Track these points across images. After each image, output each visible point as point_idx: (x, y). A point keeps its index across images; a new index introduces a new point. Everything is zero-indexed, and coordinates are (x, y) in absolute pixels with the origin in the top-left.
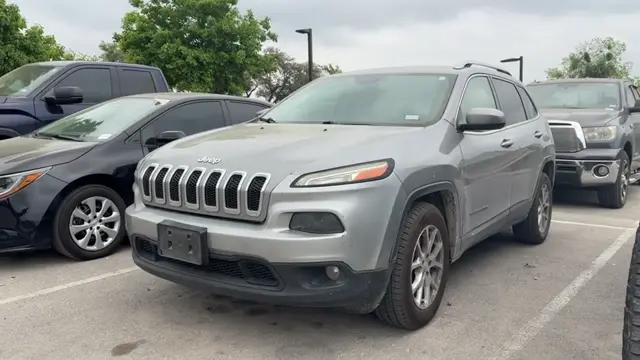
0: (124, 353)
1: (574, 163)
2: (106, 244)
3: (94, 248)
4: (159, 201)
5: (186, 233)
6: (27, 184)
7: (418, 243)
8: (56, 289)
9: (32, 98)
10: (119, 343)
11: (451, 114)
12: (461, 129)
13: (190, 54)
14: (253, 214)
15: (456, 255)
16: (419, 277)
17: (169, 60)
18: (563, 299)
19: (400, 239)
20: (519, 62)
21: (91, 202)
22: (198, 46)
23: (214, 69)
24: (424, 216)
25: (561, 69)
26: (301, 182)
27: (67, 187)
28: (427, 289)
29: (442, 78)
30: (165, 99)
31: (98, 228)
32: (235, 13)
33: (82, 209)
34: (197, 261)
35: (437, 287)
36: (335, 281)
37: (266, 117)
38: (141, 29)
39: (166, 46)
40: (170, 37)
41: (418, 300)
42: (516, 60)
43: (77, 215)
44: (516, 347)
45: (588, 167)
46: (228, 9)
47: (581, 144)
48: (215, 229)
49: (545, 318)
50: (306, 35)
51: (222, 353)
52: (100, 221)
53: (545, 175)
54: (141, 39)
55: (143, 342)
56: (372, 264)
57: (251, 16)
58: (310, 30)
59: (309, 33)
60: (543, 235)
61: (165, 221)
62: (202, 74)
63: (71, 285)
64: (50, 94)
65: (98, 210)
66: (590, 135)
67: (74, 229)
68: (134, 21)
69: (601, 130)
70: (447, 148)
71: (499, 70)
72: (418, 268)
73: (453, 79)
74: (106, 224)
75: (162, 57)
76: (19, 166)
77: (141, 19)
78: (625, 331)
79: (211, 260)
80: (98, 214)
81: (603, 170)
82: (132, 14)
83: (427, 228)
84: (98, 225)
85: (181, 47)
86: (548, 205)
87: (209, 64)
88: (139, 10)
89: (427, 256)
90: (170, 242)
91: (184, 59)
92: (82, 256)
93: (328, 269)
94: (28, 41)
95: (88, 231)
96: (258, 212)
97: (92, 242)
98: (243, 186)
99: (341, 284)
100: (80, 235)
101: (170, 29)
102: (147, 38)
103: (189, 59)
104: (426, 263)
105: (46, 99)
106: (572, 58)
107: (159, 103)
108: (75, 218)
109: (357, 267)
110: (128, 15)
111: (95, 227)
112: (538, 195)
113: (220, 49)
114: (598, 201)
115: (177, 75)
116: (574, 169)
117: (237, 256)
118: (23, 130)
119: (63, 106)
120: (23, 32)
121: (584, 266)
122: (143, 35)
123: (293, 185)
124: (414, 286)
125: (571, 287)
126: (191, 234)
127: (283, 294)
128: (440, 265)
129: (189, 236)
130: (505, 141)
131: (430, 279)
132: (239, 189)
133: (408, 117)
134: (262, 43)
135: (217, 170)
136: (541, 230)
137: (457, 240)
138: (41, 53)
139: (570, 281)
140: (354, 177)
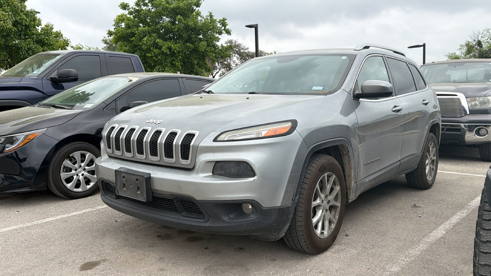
0: (90, 269)
1: (460, 126)
2: (88, 187)
3: (80, 190)
4: (118, 153)
5: (135, 177)
6: (28, 142)
7: (318, 186)
8: (47, 220)
9: (40, 77)
10: (87, 261)
11: (349, 85)
12: (357, 97)
13: (165, 46)
14: (184, 162)
15: (352, 197)
16: (319, 213)
17: (149, 50)
18: (440, 232)
19: (301, 183)
20: (422, 48)
21: (77, 155)
22: (170, 39)
23: (182, 56)
24: (323, 165)
25: (458, 53)
26: (222, 137)
27: (58, 143)
28: (327, 223)
29: (344, 58)
30: (136, 77)
31: (83, 175)
32: (198, 14)
33: (71, 160)
34: (143, 199)
35: (336, 222)
36: (249, 215)
37: (207, 90)
38: (128, 27)
39: (145, 39)
40: (149, 33)
41: (319, 231)
42: (420, 46)
43: (66, 165)
44: (395, 269)
45: (471, 129)
46: (193, 10)
47: (465, 111)
48: (157, 174)
49: (422, 247)
50: (254, 29)
51: (163, 270)
52: (84, 169)
53: (432, 134)
54: (127, 34)
55: (104, 261)
56: (278, 203)
57: (211, 16)
58: (257, 25)
59: (256, 27)
60: (430, 183)
61: (121, 168)
62: (173, 60)
63: (59, 217)
64: (54, 75)
65: (82, 161)
66: (473, 103)
67: (64, 175)
68: (123, 20)
69: (481, 99)
70: (346, 112)
71: (395, 52)
72: (318, 206)
73: (352, 58)
74: (88, 172)
75: (144, 47)
76: (24, 128)
77: (129, 19)
78: (475, 256)
79: (154, 198)
80: (82, 164)
81: (483, 131)
82: (122, 16)
83: (326, 175)
84: (83, 172)
85: (158, 40)
86: (435, 158)
87: (179, 52)
88: (126, 12)
89: (326, 196)
90: (124, 185)
91: (160, 49)
92: (71, 196)
93: (244, 205)
94: (43, 36)
95: (75, 177)
96: (189, 161)
97: (78, 185)
98: (178, 141)
99: (253, 217)
100: (69, 180)
101: (149, 26)
102: (131, 33)
103: (164, 49)
104: (325, 202)
105: (51, 78)
106: (467, 45)
107: (131, 80)
108: (64, 167)
109: (266, 204)
110: (119, 16)
111: (80, 174)
112: (426, 150)
113: (187, 41)
114: (479, 156)
115: (155, 61)
116: (459, 130)
117: (172, 195)
118: (32, 102)
119: (64, 84)
120: (39, 29)
121: (460, 207)
122: (129, 31)
123: (215, 140)
124: (315, 220)
125: (448, 222)
126: (138, 178)
127: (207, 224)
128: (338, 204)
129: (137, 180)
130: (395, 107)
131: (328, 215)
132: (174, 143)
133: (315, 88)
134: (220, 37)
135: (159, 129)
136: (429, 178)
137: (353, 184)
138: (52, 45)
139: (447, 218)
140: (264, 134)
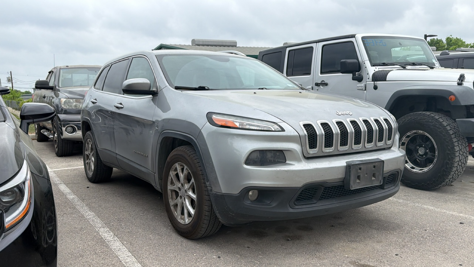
5: (372, 165)
34: (379, 183)
61: (348, 162)
90: (359, 176)
126: (376, 164)
129: (374, 167)
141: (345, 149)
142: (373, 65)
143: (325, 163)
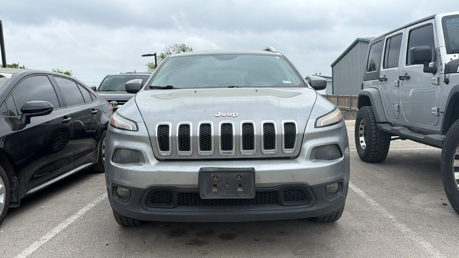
4: (184, 154)
5: (236, 175)
14: (289, 152)
26: (318, 124)
29: (278, 58)
34: (250, 196)
36: (336, 192)
90: (215, 185)
98: (279, 131)
123: (316, 126)
126: (242, 174)
127: (312, 209)
129: (239, 176)
132: (276, 133)
133: (285, 82)
140: (338, 119)
141: (208, 154)
142: (449, 52)
143: (173, 167)
